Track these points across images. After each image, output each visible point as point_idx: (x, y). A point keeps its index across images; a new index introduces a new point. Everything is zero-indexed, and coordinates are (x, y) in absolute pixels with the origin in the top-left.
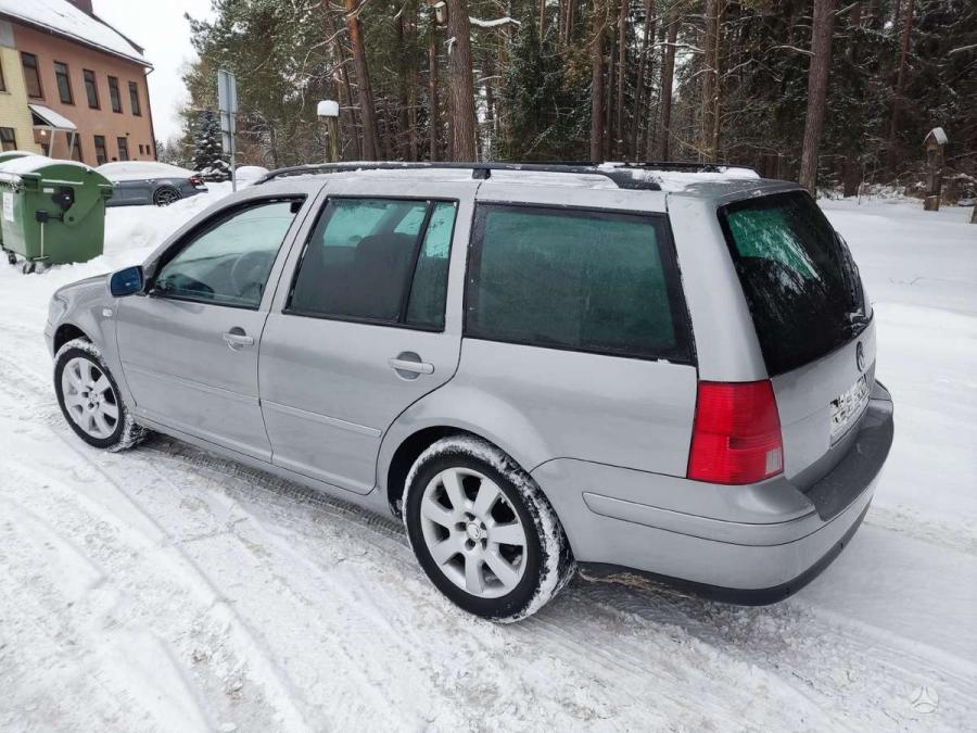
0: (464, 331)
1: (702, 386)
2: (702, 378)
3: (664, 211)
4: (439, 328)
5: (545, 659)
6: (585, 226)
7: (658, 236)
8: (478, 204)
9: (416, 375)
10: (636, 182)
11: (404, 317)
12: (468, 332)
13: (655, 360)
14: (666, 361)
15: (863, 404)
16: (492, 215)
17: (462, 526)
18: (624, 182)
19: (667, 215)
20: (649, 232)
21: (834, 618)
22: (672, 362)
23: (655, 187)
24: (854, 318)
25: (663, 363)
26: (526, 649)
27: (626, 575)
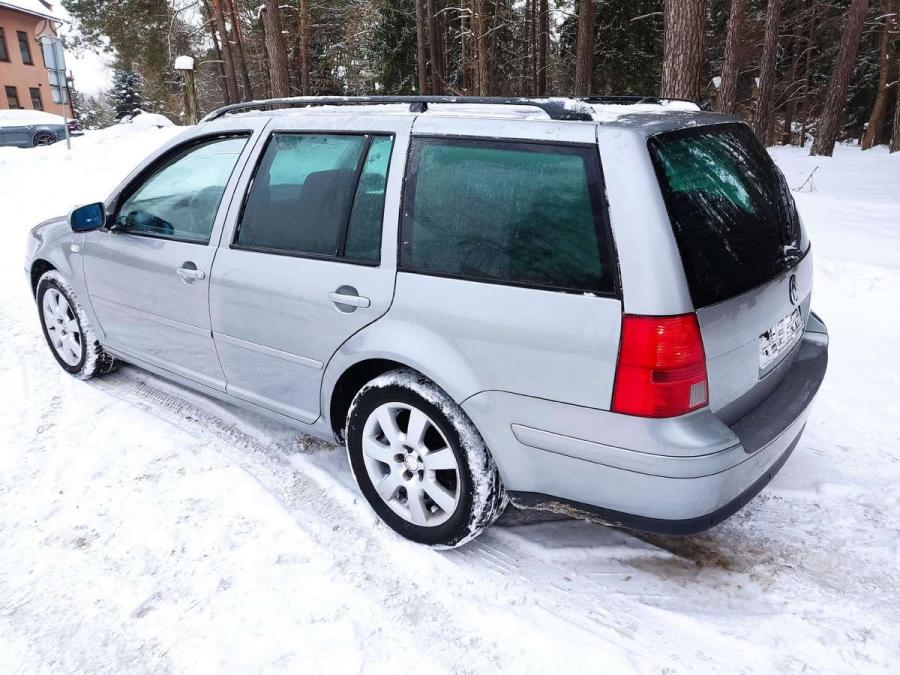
0: (399, 265)
1: (629, 321)
2: (627, 311)
3: (595, 142)
4: (375, 262)
7: (587, 167)
8: (413, 137)
9: (353, 308)
10: (568, 113)
11: (341, 252)
12: (402, 266)
13: (581, 293)
14: (592, 294)
15: (796, 336)
16: (427, 147)
17: (400, 458)
18: (557, 113)
19: (596, 146)
20: (578, 163)
22: (598, 295)
23: (586, 118)
24: (788, 251)
25: (589, 297)
27: (554, 505)
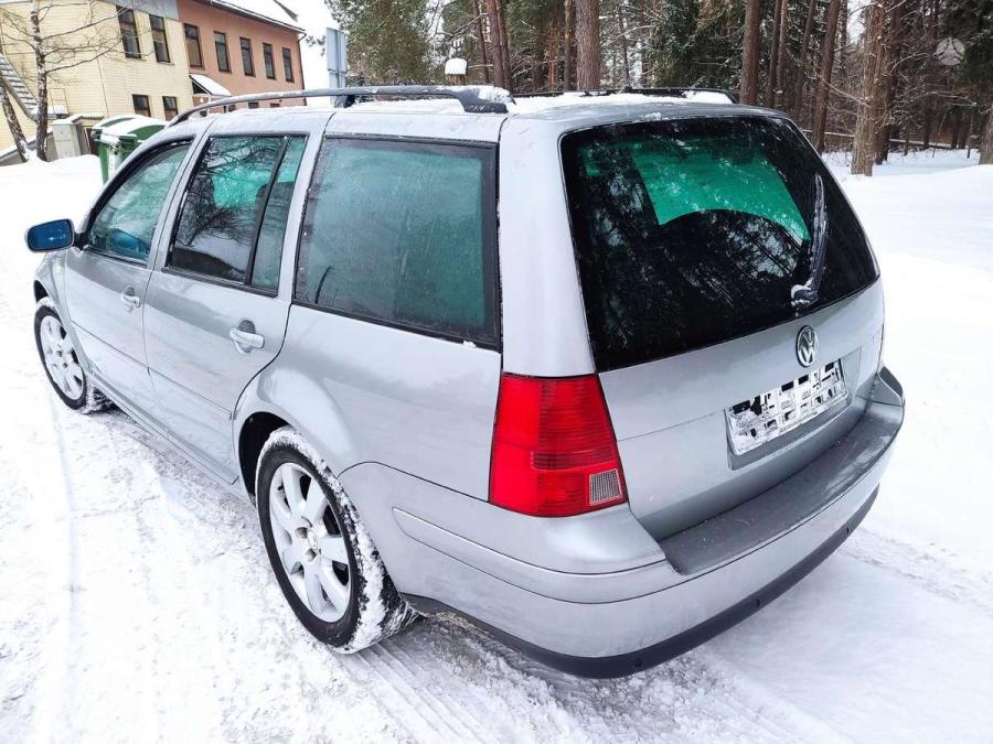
0: (294, 296)
1: (508, 382)
2: (507, 369)
3: (496, 140)
4: (272, 293)
5: (368, 704)
6: (413, 162)
7: (484, 174)
8: (327, 138)
9: (251, 349)
10: (482, 102)
11: (248, 279)
12: (296, 300)
13: (461, 342)
14: (471, 344)
17: (304, 531)
18: (472, 105)
19: (497, 146)
20: (473, 169)
21: (756, 692)
22: (479, 345)
23: (501, 109)
25: (469, 345)
26: (353, 688)
27: (451, 616)
